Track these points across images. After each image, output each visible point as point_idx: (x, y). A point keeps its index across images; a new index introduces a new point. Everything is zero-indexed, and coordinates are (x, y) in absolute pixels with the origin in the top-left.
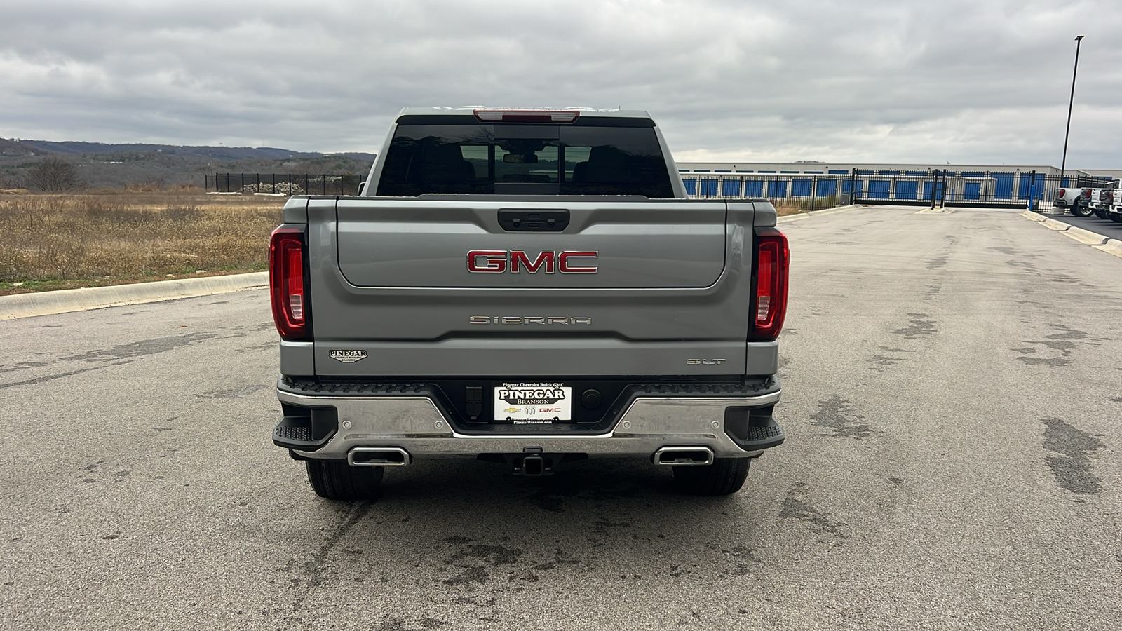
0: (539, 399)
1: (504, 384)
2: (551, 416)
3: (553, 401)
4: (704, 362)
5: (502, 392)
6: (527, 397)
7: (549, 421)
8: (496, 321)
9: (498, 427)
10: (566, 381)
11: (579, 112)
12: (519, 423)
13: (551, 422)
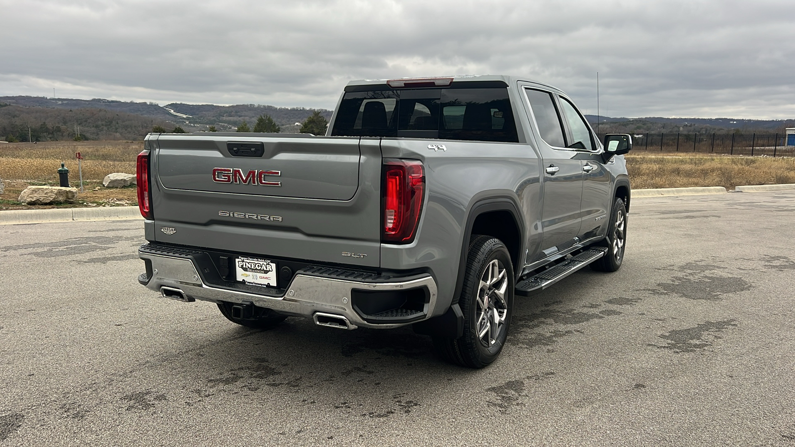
0: (259, 270)
1: (240, 257)
2: (265, 282)
3: (266, 272)
4: (353, 255)
5: (240, 263)
6: (252, 268)
7: (264, 285)
8: (231, 215)
9: (238, 285)
10: (272, 259)
11: (453, 79)
12: (248, 284)
13: (265, 286)
